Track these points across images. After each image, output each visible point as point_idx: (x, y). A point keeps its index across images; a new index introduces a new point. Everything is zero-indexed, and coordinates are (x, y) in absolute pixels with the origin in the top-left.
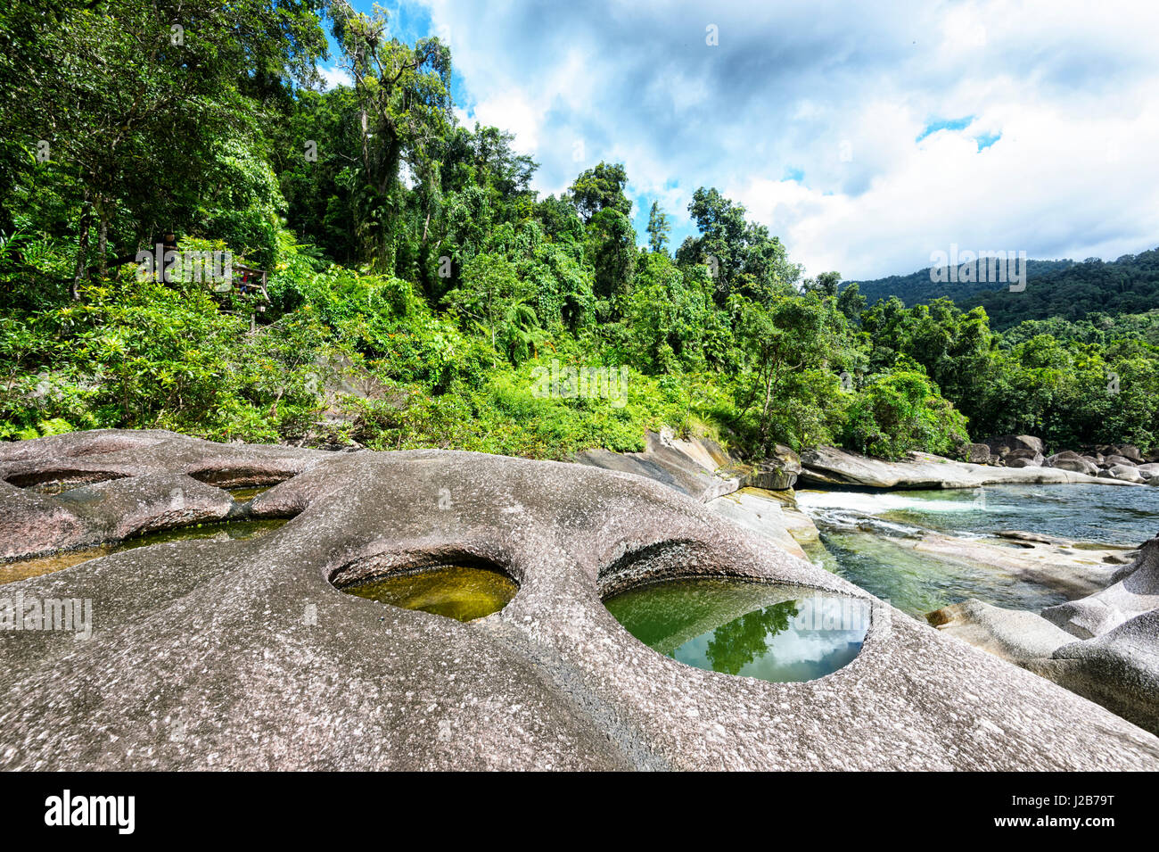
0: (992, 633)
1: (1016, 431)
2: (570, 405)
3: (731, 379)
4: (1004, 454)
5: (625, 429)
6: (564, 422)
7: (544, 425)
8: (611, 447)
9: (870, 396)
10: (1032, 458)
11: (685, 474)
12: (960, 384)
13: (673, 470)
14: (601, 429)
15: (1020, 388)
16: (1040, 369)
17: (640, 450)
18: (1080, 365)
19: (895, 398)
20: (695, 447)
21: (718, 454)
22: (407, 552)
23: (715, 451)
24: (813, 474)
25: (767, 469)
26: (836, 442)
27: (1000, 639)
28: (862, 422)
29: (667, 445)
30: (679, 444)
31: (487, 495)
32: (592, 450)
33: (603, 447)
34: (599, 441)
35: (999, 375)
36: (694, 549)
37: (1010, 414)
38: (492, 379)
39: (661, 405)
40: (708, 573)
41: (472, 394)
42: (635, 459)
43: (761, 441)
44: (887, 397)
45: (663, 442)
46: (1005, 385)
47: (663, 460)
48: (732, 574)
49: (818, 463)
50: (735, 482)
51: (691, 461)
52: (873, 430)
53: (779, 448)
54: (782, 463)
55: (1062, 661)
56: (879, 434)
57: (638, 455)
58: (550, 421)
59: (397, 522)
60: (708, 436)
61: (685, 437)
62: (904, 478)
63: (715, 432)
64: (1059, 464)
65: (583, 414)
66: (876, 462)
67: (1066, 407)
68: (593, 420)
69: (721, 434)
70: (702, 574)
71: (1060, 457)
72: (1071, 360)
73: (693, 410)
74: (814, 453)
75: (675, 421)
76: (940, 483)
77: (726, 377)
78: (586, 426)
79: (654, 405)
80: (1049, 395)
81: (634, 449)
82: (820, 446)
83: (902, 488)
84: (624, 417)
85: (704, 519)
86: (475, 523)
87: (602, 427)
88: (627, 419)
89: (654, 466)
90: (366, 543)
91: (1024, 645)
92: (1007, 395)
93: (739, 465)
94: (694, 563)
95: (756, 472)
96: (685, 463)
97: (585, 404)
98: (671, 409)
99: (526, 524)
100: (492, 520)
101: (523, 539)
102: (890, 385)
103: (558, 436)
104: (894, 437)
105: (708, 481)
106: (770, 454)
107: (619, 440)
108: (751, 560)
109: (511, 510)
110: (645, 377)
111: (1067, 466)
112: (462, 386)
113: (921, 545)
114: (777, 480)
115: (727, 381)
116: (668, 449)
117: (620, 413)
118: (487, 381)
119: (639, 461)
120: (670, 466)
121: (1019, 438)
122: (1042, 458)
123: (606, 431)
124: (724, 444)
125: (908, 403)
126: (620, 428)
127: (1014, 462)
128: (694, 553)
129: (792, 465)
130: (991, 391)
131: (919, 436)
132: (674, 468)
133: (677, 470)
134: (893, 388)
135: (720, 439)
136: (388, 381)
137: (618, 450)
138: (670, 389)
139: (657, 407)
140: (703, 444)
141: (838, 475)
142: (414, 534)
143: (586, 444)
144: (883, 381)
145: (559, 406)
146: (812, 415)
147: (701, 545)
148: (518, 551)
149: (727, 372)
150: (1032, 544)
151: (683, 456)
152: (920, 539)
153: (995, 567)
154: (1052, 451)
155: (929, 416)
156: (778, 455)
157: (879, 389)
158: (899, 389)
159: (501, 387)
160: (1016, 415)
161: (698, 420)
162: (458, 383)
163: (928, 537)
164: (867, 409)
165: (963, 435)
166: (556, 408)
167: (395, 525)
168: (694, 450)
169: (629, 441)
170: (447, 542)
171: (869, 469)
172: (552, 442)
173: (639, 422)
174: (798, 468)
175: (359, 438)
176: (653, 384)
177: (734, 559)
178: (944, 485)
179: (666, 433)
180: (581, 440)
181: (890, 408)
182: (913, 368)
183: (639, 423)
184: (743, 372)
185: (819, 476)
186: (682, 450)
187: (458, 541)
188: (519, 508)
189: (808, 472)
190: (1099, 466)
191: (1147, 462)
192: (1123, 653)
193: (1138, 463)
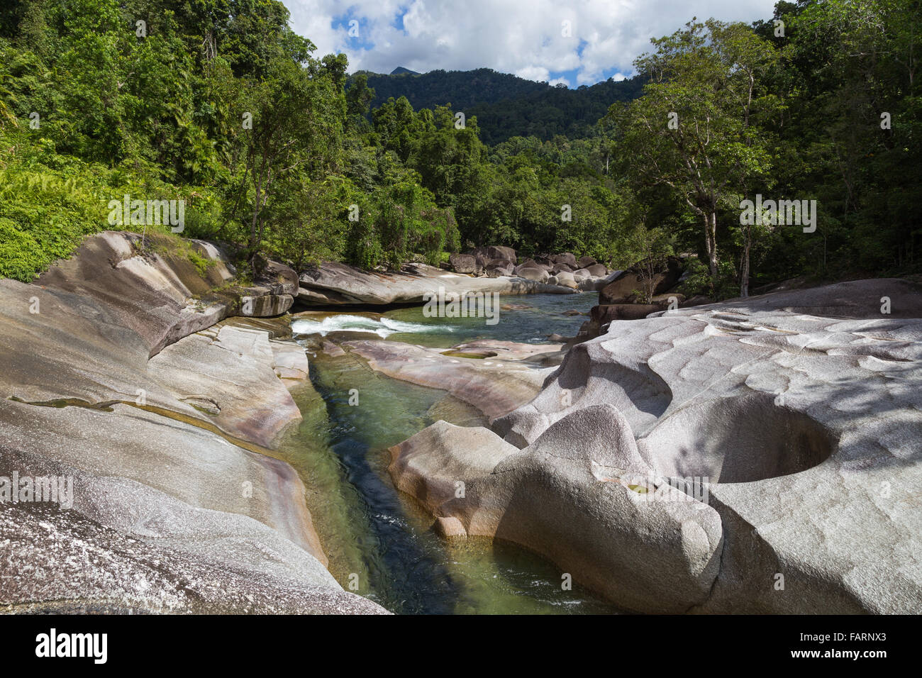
4: (486, 264)
10: (506, 268)
13: (118, 305)
20: (159, 270)
21: (192, 278)
23: (188, 273)
24: (311, 294)
27: (457, 462)
49: (319, 282)
55: (500, 475)
62: (402, 294)
64: (524, 273)
66: (376, 278)
71: (525, 266)
89: (84, 301)
91: (475, 463)
96: (141, 293)
105: (171, 316)
111: (529, 273)
121: (498, 249)
140: (172, 266)
151: (139, 283)
154: (521, 262)
156: (271, 275)
171: (370, 286)
174: (295, 289)
185: (320, 296)
186: (139, 274)
189: (306, 293)
190: (550, 273)
191: (579, 268)
192: (542, 460)
193: (574, 269)
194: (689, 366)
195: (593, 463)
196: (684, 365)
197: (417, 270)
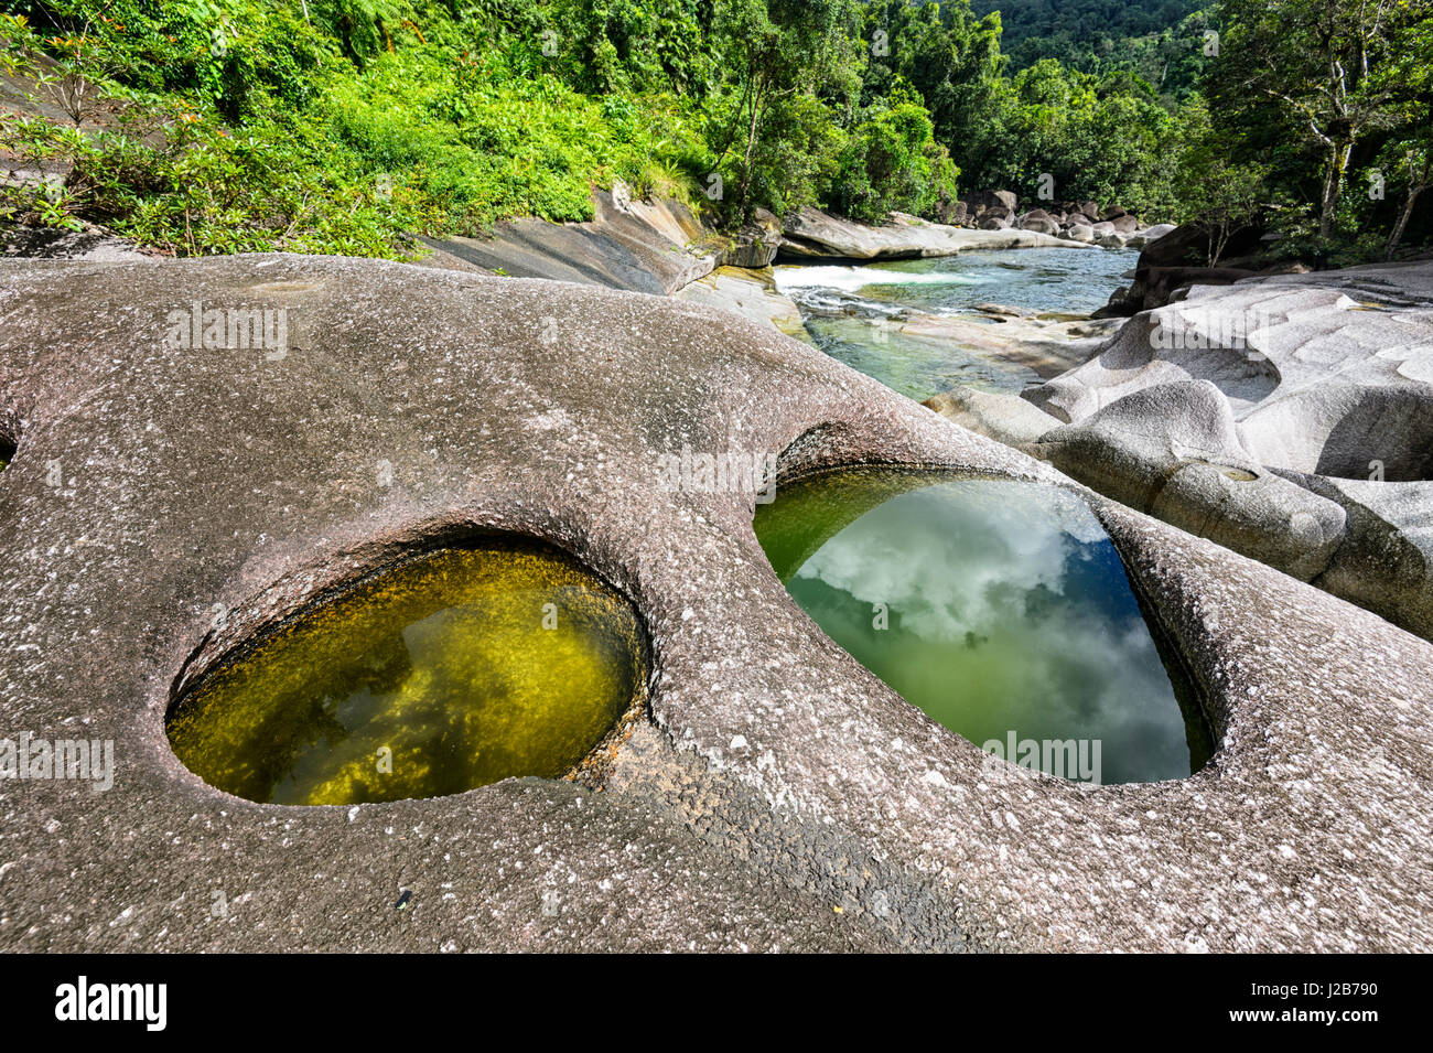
0: (981, 421)
1: (995, 186)
2: (471, 143)
3: (697, 106)
4: (979, 213)
5: (563, 186)
6: (467, 172)
7: (438, 178)
8: (545, 215)
9: (864, 138)
10: (1004, 218)
11: (651, 253)
12: (954, 124)
13: (634, 249)
14: (527, 185)
15: (1012, 130)
16: (1037, 106)
17: (588, 218)
18: (1075, 102)
19: (892, 142)
20: (658, 212)
21: (687, 221)
22: (341, 554)
23: (684, 217)
24: (793, 244)
25: (746, 241)
26: (820, 201)
27: (989, 427)
28: (851, 174)
29: (623, 211)
30: (638, 209)
31: (470, 384)
32: (518, 219)
33: (533, 214)
34: (526, 205)
35: (996, 113)
36: (830, 434)
37: (995, 163)
38: (326, 90)
39: (609, 147)
40: (842, 463)
41: (295, 118)
42: (581, 231)
43: (740, 202)
44: (886, 141)
45: (617, 207)
46: (1000, 127)
47: (620, 233)
48: (876, 463)
49: (800, 231)
50: (711, 260)
51: (656, 232)
52: (862, 185)
53: (760, 212)
54: (762, 232)
55: (1046, 445)
56: (869, 190)
57: (585, 226)
58: (444, 172)
59: (290, 485)
60: (674, 196)
61: (646, 198)
62: (887, 247)
63: (684, 189)
64: (1027, 225)
65: (495, 159)
66: (860, 227)
67: (1050, 156)
68: (513, 169)
69: (691, 193)
70: (835, 466)
71: (1031, 216)
72: (1067, 97)
73: (654, 154)
74: (796, 218)
75: (632, 172)
76: (920, 251)
77: (690, 101)
78: (503, 180)
79: (600, 146)
80: (1038, 141)
81: (579, 216)
82: (803, 208)
83: (884, 259)
84: (560, 166)
85: (844, 385)
86: (478, 462)
87: (528, 181)
88: (564, 169)
89: (610, 242)
90: (234, 570)
91: (1011, 431)
92: (998, 140)
93: (714, 237)
94: (827, 453)
95: (734, 246)
96: (652, 237)
97: (496, 142)
98: (622, 153)
99: (589, 456)
100: (512, 448)
101: (596, 491)
102: (889, 123)
103: (461, 197)
104: (883, 193)
105: (680, 262)
106: (749, 221)
107: (556, 203)
108: (905, 440)
109: (544, 423)
110: (580, 98)
111: (1034, 226)
112: (271, 102)
113: (908, 328)
114: (756, 256)
115: (690, 109)
116: (624, 216)
117: (553, 158)
118: (314, 92)
119: (588, 234)
120: (630, 241)
121: (997, 194)
122: (1012, 217)
123: (536, 188)
124: (695, 207)
125: (906, 150)
126: (555, 184)
127: (987, 223)
128: (829, 439)
129: (773, 234)
130: (983, 132)
131: (909, 191)
132: (635, 244)
133: (641, 247)
134: (893, 127)
135: (690, 201)
136: (113, 89)
137: (556, 219)
138: (620, 120)
139: (604, 150)
140: (669, 207)
141: (819, 245)
142: (344, 509)
143: (508, 210)
144: (883, 117)
145: (454, 144)
146: (804, 166)
147: (842, 427)
148: (599, 521)
149: (691, 94)
150: (1004, 318)
151: (645, 226)
152: (905, 320)
153: (975, 347)
154: (1022, 211)
155: (923, 166)
156: (757, 221)
157: (877, 129)
158: (898, 130)
159: (347, 108)
160: (1001, 166)
161: (661, 170)
162: (260, 96)
163: (913, 317)
164: (859, 156)
165: (951, 190)
166: (451, 149)
167: (288, 496)
168: (657, 216)
169: (570, 205)
170: (429, 514)
171: (853, 237)
172: (455, 207)
173: (581, 173)
174: (778, 238)
175: (92, 213)
176: (595, 110)
177: (882, 440)
178: (924, 253)
179: (620, 191)
180: (498, 203)
181: (885, 156)
182: (911, 99)
183: (580, 175)
184: (712, 96)
185: (799, 247)
186: (643, 217)
187: (453, 508)
188: (556, 418)
189: (788, 243)
190: (1061, 226)
191: (1101, 221)
192: (1105, 435)
193: (1095, 221)
194: (1310, 344)
195: (1175, 442)
196: (1303, 344)
197: (896, 220)
